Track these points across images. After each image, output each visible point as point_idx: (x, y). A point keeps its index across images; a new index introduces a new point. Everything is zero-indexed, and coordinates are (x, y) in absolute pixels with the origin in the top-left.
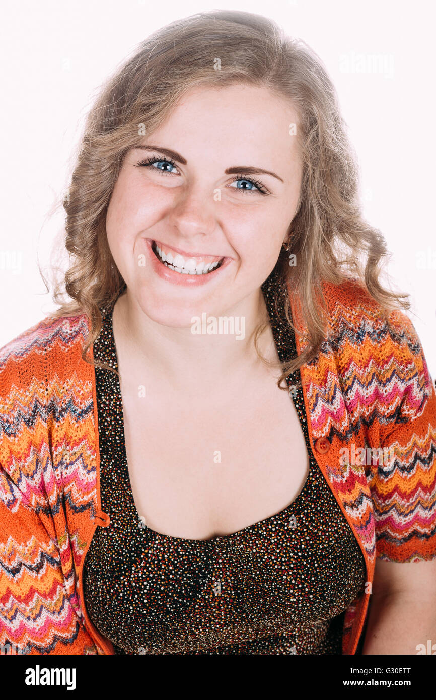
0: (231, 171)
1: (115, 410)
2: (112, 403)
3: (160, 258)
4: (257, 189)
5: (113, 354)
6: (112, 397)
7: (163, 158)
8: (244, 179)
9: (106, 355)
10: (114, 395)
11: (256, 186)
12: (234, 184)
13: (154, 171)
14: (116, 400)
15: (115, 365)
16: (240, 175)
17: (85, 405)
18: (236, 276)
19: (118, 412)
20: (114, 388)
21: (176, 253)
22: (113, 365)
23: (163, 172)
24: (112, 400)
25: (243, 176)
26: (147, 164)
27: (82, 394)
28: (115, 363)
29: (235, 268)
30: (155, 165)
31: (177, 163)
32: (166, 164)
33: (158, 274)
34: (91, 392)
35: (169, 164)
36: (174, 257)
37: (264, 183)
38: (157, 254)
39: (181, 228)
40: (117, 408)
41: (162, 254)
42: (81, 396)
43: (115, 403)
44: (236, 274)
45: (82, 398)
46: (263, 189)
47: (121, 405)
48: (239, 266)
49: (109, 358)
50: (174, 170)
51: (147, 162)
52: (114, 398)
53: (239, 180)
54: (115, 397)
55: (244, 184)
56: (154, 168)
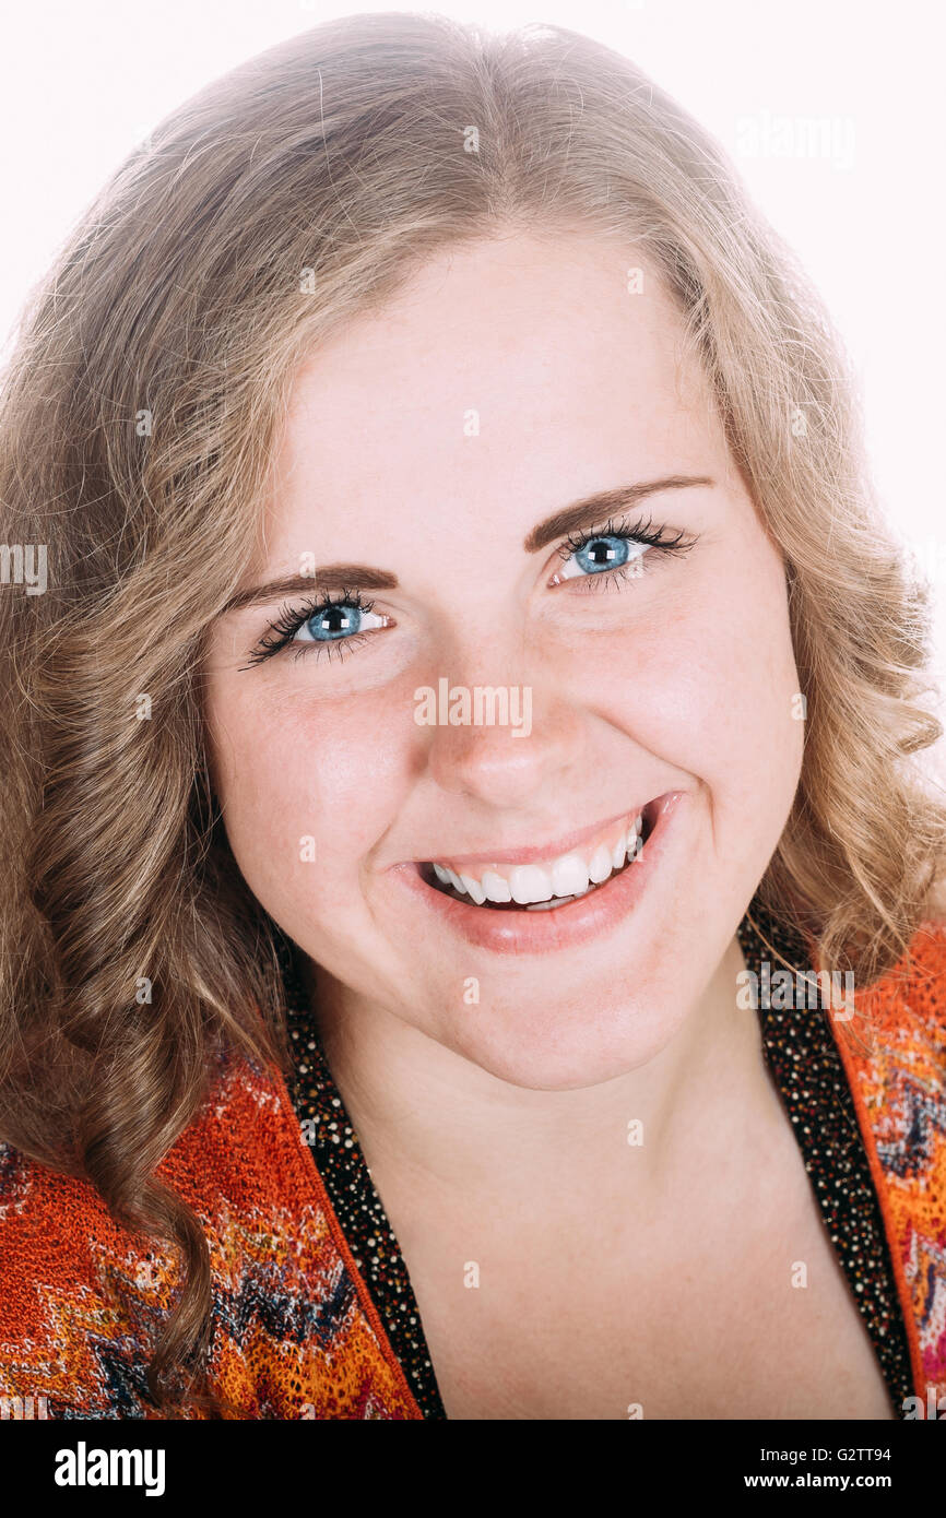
0: (541, 537)
1: (391, 1283)
2: (376, 1261)
3: (466, 899)
4: (648, 546)
5: (336, 1103)
6: (372, 1243)
7: (319, 601)
8: (593, 536)
9: (312, 1110)
10: (377, 1234)
11: (640, 538)
12: (571, 569)
13: (312, 656)
14: (385, 1250)
15: (349, 1137)
16: (575, 535)
17: (324, 1285)
18: (714, 840)
19: (399, 1290)
20: (371, 1213)
21: (508, 867)
22: (344, 1137)
23: (338, 648)
24: (373, 1252)
25: (587, 532)
26: (278, 643)
27: (303, 1253)
28: (348, 1131)
29: (701, 812)
30: (304, 634)
31: (367, 594)
32: (333, 613)
33: (486, 946)
34: (330, 1239)
35: (343, 609)
36: (506, 877)
37: (658, 521)
38: (448, 889)
39: (486, 790)
40: (393, 1277)
41: (466, 883)
42: (304, 1261)
43: (385, 1260)
44: (713, 829)
45: (308, 1265)
46: (667, 537)
47: (401, 1265)
48: (711, 804)
49: (326, 1118)
50: (370, 621)
51: (276, 637)
52: (378, 1244)
53: (577, 548)
54: (380, 1239)
55: (601, 552)
56: (306, 647)
